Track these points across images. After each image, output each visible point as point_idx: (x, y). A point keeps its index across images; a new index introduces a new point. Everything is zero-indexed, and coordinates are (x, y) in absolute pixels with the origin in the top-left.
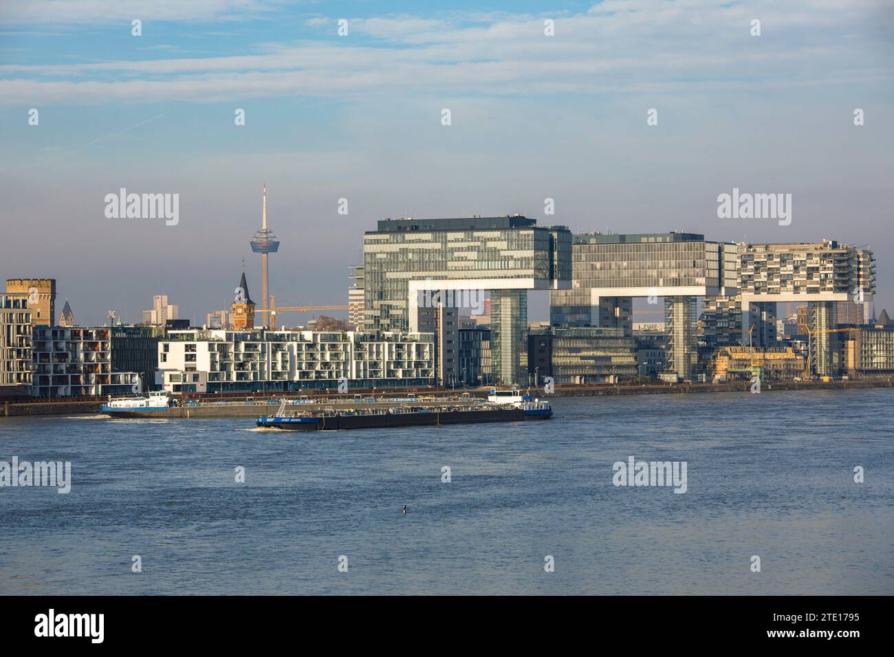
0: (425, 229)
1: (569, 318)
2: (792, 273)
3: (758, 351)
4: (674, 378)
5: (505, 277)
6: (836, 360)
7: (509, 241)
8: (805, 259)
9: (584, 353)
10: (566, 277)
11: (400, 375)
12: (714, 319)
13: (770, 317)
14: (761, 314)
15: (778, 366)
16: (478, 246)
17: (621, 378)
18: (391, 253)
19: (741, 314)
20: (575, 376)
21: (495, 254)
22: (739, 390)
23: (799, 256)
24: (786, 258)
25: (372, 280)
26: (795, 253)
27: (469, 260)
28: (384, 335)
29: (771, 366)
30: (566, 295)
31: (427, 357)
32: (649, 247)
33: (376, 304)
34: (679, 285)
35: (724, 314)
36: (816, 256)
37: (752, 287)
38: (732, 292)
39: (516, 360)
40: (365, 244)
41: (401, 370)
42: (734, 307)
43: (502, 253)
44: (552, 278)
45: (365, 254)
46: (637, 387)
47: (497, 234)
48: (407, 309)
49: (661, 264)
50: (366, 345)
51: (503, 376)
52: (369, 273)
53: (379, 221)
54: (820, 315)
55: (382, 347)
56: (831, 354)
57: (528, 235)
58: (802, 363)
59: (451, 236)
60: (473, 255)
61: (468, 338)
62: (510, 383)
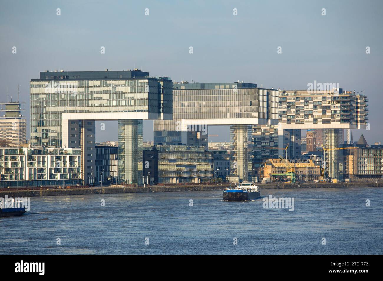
0: (73, 78)
1: (167, 139)
2: (312, 110)
3: (291, 162)
4: (236, 180)
5: (129, 111)
6: (341, 168)
7: (132, 87)
8: (321, 100)
9: (179, 163)
10: (169, 111)
11: (58, 177)
12: (260, 140)
13: (297, 139)
14: (291, 137)
15: (304, 172)
16: (110, 90)
17: (202, 180)
18: (49, 94)
19: (277, 137)
20: (173, 178)
21: (122, 95)
22: (279, 188)
23: (317, 98)
24: (308, 100)
25: (36, 113)
26: (314, 96)
27: (104, 100)
28: (47, 150)
29: (299, 172)
30: (165, 124)
31: (76, 165)
32: (221, 92)
33: (39, 129)
34: (241, 118)
35: (266, 137)
36: (328, 98)
37: (285, 119)
38: (275, 122)
39: (135, 167)
40: (31, 87)
41: (59, 174)
42: (273, 132)
43: (127, 95)
44: (159, 112)
45: (31, 94)
46: (214, 185)
47: (123, 82)
48: (61, 133)
49: (228, 104)
50: (36, 157)
51: (126, 178)
52: (34, 107)
53: (40, 72)
54: (331, 138)
55: (46, 158)
56: (338, 164)
57: (144, 83)
58: (319, 170)
59: (91, 83)
60: (107, 96)
61: (101, 152)
62: (131, 182)
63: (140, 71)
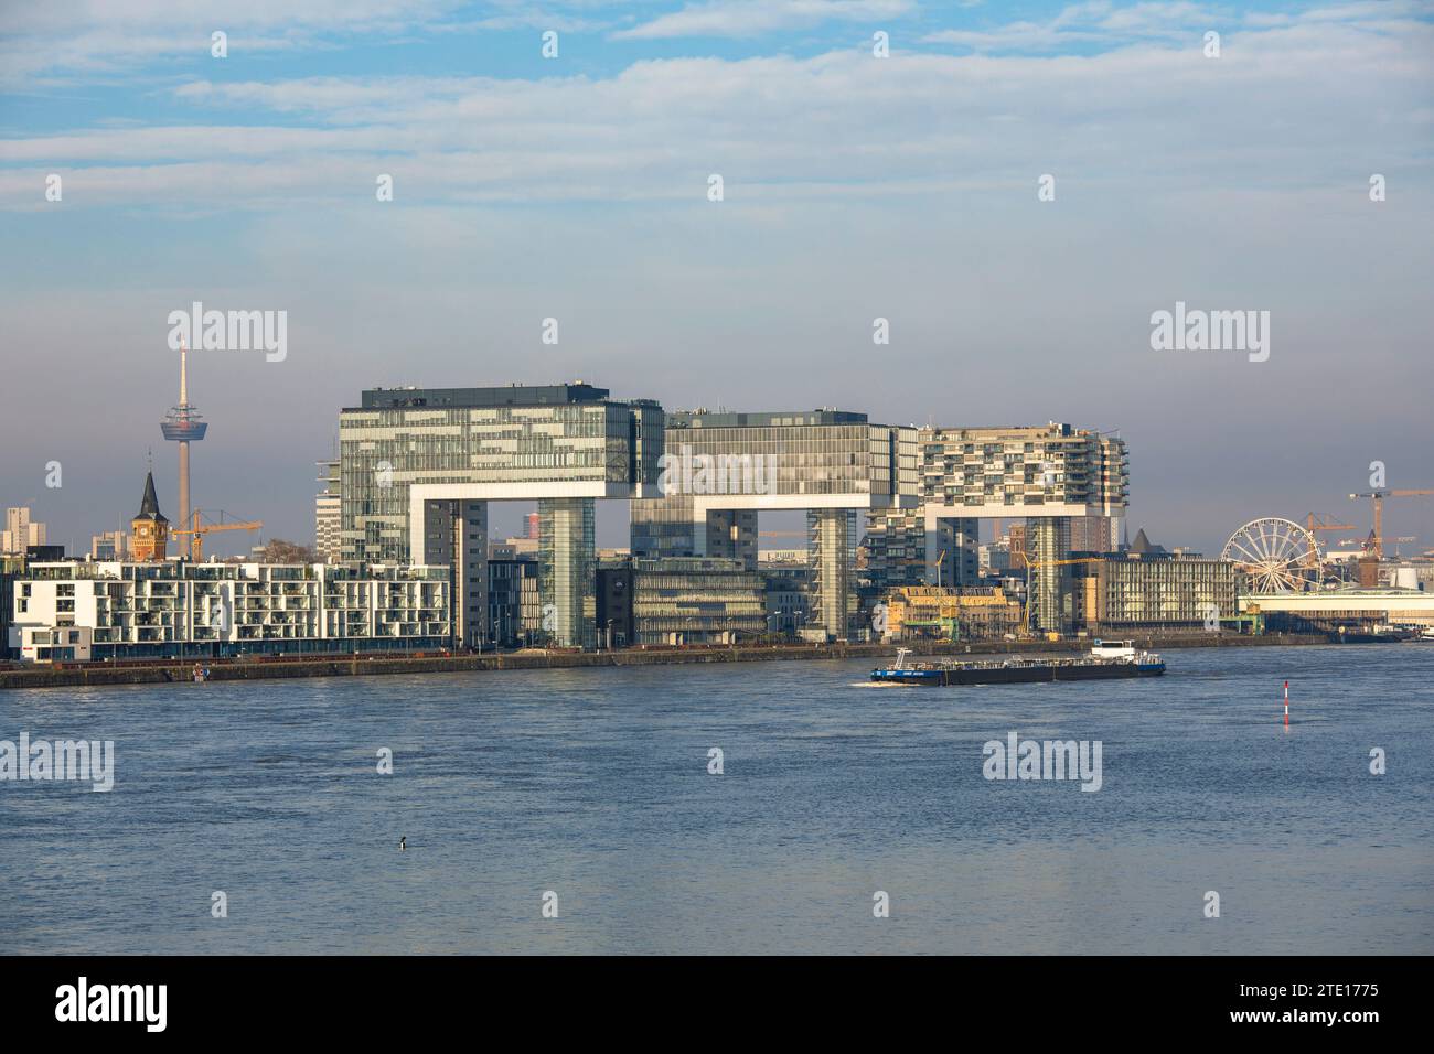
0: (436, 404)
1: (659, 543)
2: (1002, 473)
3: (949, 593)
4: (821, 636)
5: (561, 480)
6: (1068, 607)
7: (568, 423)
8: (1021, 452)
9: (684, 598)
11: (396, 631)
12: (883, 544)
13: (969, 541)
14: (955, 537)
15: (981, 616)
16: (520, 432)
17: (740, 636)
18: (382, 441)
19: (924, 536)
20: (669, 632)
21: (545, 443)
22: (921, 654)
23: (1012, 447)
24: (992, 450)
25: (352, 484)
26: (1007, 443)
27: (505, 453)
28: (371, 570)
29: (971, 617)
30: (656, 507)
31: (438, 603)
32: (784, 432)
33: (359, 520)
34: (830, 492)
35: (899, 537)
36: (1038, 447)
37: (942, 495)
38: (910, 502)
39: (578, 607)
40: (342, 426)
41: (398, 624)
42: (913, 526)
43: (557, 442)
44: (633, 481)
45: (342, 442)
46: (764, 649)
47: (548, 412)
48: (408, 530)
49: (802, 460)
50: (344, 585)
51: (556, 633)
52: (347, 473)
53: (363, 392)
54: (1045, 538)
55: (367, 588)
56: (1060, 597)
57: (597, 414)
58: (1017, 611)
59: (476, 415)
60: (512, 445)
61: (503, 574)
62: (568, 643)
63: (589, 386)
